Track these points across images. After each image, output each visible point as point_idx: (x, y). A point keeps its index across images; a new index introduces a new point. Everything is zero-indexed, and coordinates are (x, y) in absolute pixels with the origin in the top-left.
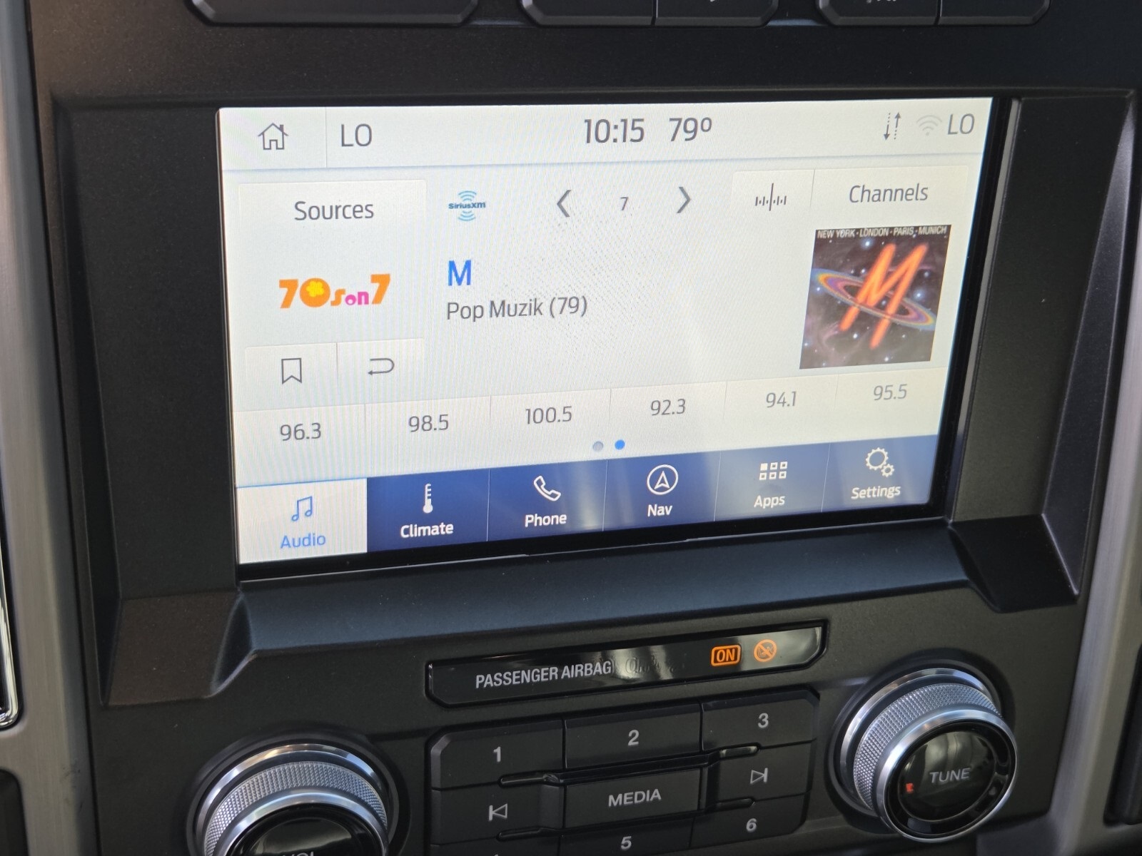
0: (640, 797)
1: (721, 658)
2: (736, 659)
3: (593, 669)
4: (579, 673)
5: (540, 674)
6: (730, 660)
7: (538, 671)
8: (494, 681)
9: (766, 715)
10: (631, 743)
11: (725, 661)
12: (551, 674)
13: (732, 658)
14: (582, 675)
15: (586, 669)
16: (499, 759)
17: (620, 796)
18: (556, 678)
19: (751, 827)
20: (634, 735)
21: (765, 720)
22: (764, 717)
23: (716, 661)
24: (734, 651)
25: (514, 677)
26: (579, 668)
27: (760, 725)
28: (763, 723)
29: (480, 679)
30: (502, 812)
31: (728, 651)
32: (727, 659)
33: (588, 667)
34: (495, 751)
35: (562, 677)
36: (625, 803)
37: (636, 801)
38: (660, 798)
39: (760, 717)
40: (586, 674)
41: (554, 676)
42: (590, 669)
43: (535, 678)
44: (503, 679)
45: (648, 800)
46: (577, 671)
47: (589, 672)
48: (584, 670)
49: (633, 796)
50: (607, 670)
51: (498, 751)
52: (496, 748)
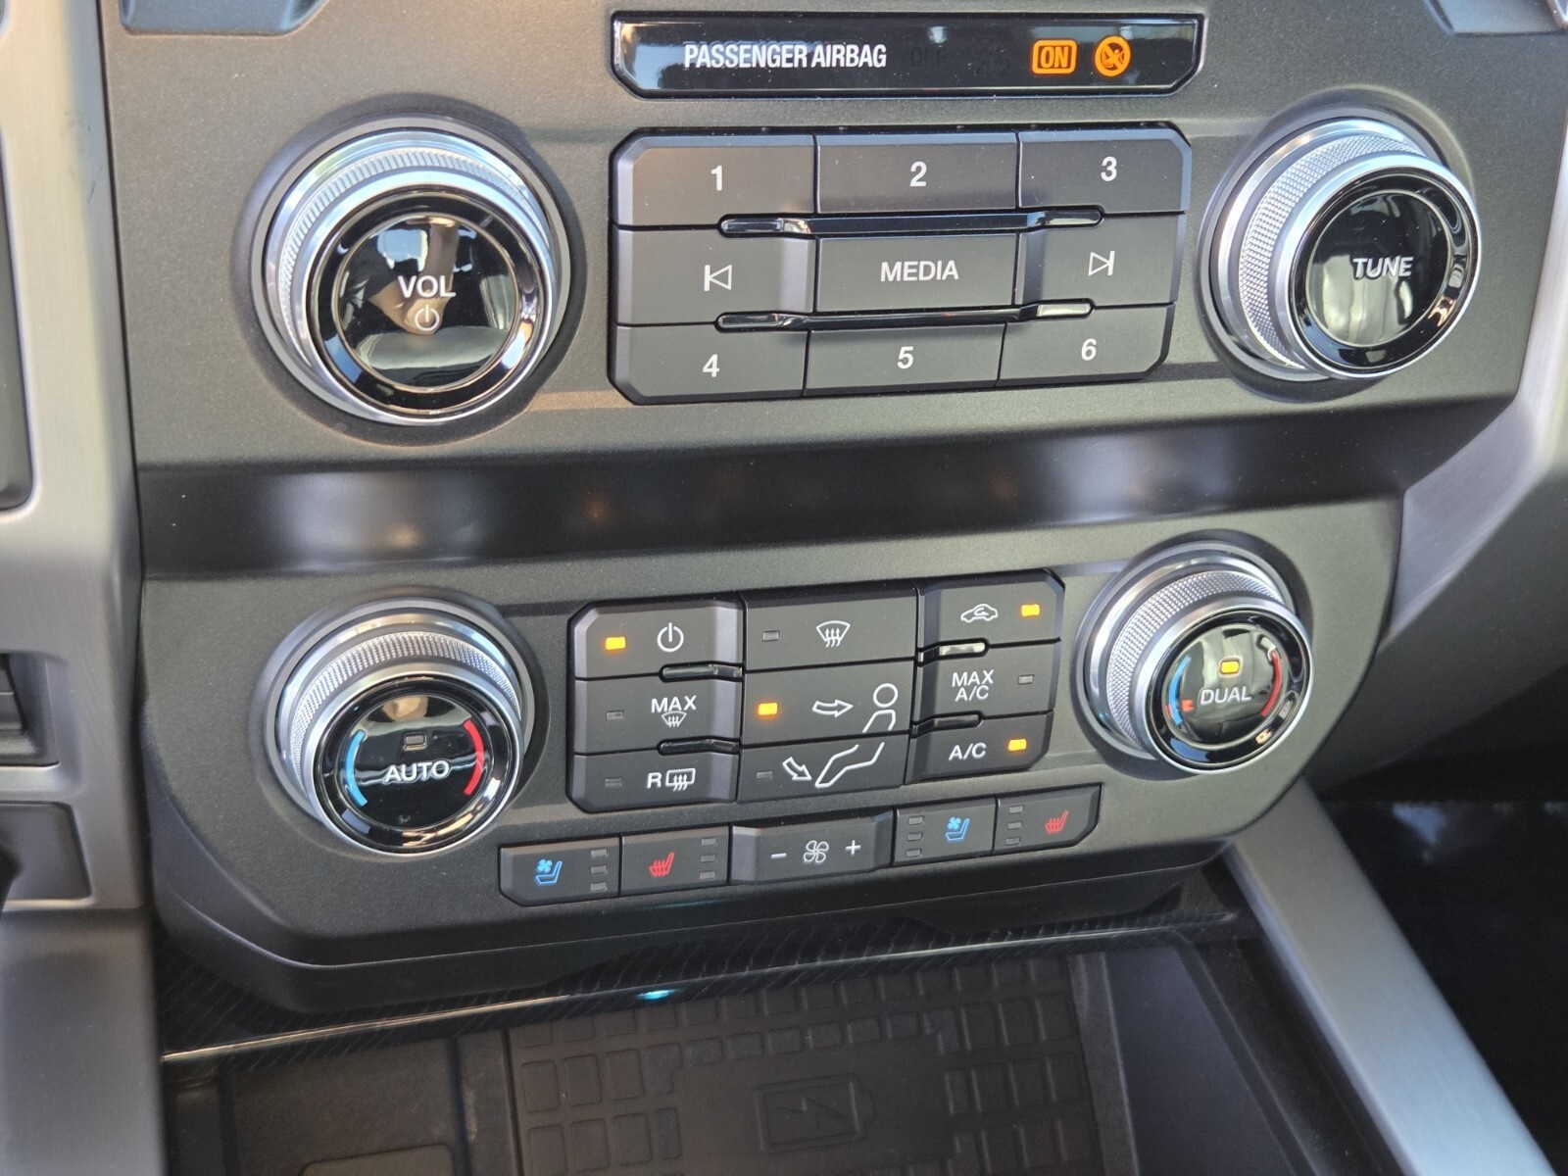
0: (927, 270)
1: (1047, 61)
2: (1069, 66)
3: (859, 55)
4: (838, 60)
5: (780, 54)
6: (1060, 67)
7: (778, 49)
8: (712, 58)
9: (1114, 161)
10: (914, 183)
11: (1053, 67)
12: (797, 57)
13: (1064, 64)
14: (842, 65)
15: (849, 56)
16: (719, 187)
17: (898, 265)
18: (805, 65)
19: (1089, 353)
20: (919, 169)
21: (1112, 168)
22: (1109, 163)
23: (1040, 66)
24: (1066, 49)
25: (743, 56)
26: (839, 52)
27: (1104, 175)
28: (1109, 174)
29: (692, 52)
30: (723, 278)
31: (1058, 49)
32: (1057, 65)
33: (852, 51)
34: (714, 172)
35: (813, 65)
36: (906, 278)
37: (922, 278)
38: (956, 277)
39: (1105, 163)
40: (849, 65)
41: (800, 61)
42: (855, 55)
43: (774, 61)
44: (726, 58)
45: (939, 278)
46: (835, 56)
47: (852, 60)
48: (845, 56)
49: (917, 267)
50: (879, 61)
51: (718, 171)
52: (715, 168)
